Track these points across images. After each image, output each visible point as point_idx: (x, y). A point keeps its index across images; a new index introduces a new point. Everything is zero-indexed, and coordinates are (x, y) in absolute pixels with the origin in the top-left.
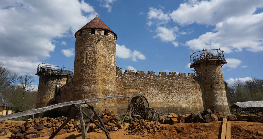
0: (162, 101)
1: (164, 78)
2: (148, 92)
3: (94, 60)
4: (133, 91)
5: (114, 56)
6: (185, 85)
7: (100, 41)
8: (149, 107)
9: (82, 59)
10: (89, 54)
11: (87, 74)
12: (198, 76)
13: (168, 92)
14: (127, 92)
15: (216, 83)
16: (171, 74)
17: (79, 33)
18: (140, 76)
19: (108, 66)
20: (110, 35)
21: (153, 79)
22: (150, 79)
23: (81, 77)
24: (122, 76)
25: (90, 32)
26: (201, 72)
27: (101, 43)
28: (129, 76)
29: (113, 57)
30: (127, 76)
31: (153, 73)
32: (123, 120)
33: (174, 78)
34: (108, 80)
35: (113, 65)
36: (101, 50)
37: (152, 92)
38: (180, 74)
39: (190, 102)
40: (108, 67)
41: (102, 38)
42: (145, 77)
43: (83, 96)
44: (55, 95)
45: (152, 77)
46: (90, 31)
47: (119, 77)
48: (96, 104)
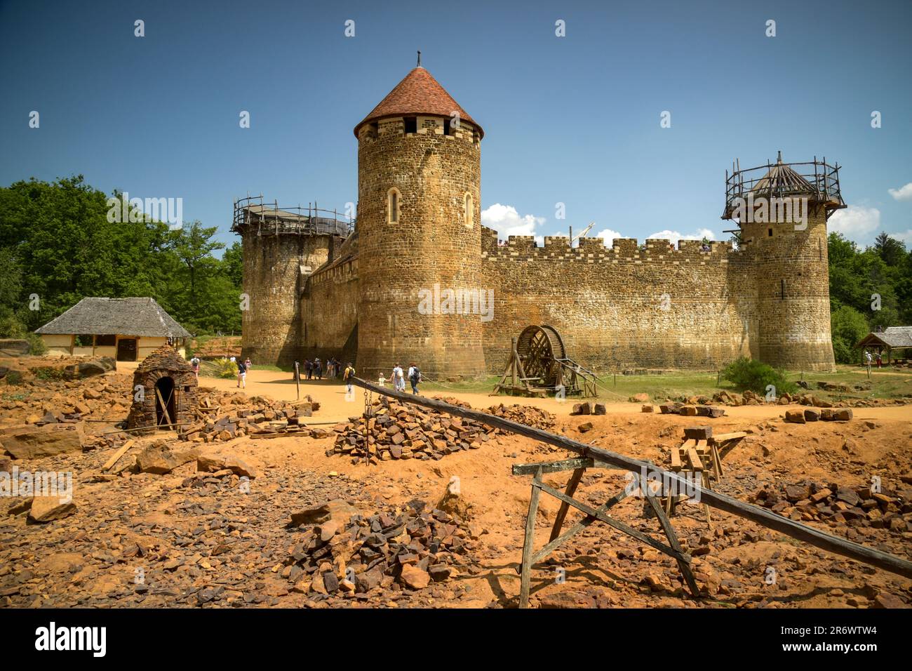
0: (619, 328)
1: (629, 259)
2: (576, 302)
3: (414, 213)
4: (530, 298)
5: (474, 198)
6: (695, 280)
7: (430, 153)
8: (564, 356)
9: (382, 212)
10: (399, 196)
11: (396, 255)
12: (744, 249)
13: (639, 301)
14: (514, 302)
15: (800, 275)
16: (652, 246)
17: (367, 128)
18: (553, 254)
19: (456, 230)
20: (461, 132)
21: (592, 261)
22: (584, 261)
23: (381, 264)
24: (499, 253)
25: (401, 128)
26: (753, 238)
27: (435, 160)
28: (520, 254)
29: (471, 201)
30: (512, 254)
31: (595, 243)
32: (498, 388)
33: (661, 257)
34: (458, 272)
35: (470, 225)
36: (434, 182)
37: (590, 301)
38: (682, 244)
39: (706, 331)
40: (456, 233)
41: (436, 145)
42: (568, 258)
43: (390, 317)
44: (295, 297)
45: (590, 255)
46: (401, 124)
47: (490, 259)
48: (427, 339)
